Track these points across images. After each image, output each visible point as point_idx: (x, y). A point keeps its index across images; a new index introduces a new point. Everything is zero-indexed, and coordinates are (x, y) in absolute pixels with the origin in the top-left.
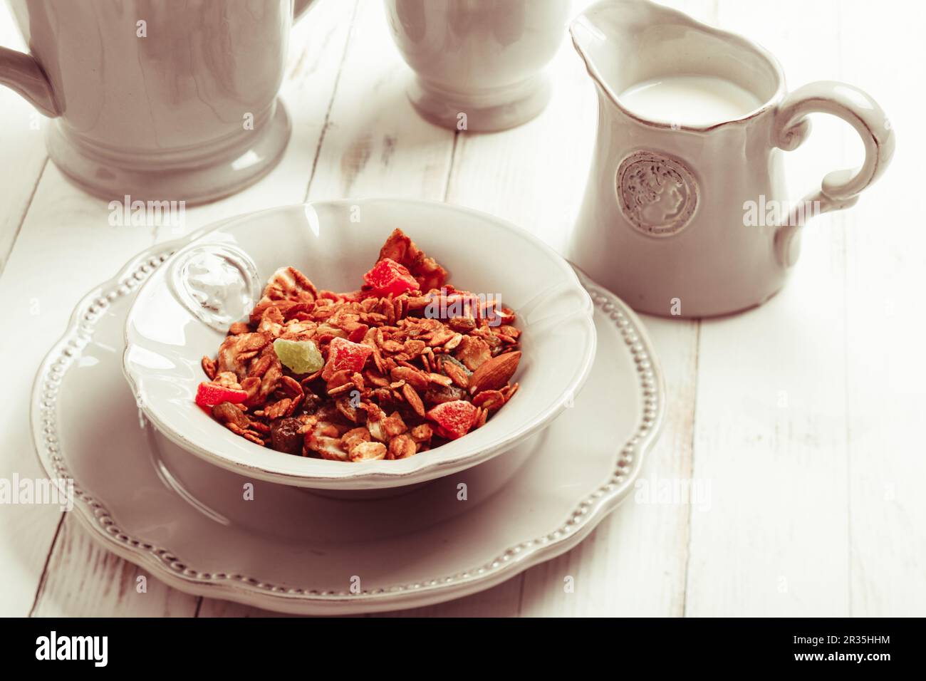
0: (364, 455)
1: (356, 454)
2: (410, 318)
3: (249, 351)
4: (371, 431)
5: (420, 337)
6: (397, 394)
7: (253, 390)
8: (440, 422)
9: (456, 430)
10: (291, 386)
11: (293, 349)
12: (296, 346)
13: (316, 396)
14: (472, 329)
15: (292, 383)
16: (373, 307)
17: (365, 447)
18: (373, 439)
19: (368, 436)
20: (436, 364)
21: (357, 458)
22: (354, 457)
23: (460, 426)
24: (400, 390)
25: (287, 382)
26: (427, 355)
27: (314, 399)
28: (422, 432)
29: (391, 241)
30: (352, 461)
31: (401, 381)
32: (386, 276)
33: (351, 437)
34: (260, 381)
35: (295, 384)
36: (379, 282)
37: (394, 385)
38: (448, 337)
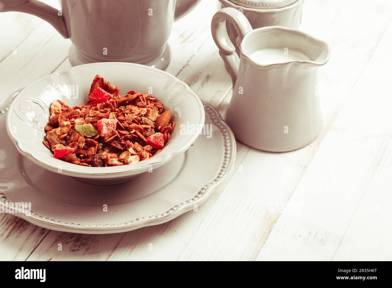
0: (132, 161)
1: (129, 161)
2: (121, 107)
3: (64, 134)
4: (130, 151)
5: (130, 112)
6: (134, 135)
7: (76, 147)
8: (154, 142)
9: (160, 144)
10: (91, 142)
11: (86, 127)
12: (87, 126)
13: (101, 144)
14: (146, 106)
15: (91, 141)
16: (102, 106)
17: (131, 158)
18: (132, 155)
19: (130, 154)
20: (142, 121)
21: (130, 163)
22: (129, 163)
23: (161, 142)
24: (135, 133)
25: (88, 141)
26: (136, 119)
27: (101, 145)
28: (148, 148)
29: (95, 80)
30: (128, 164)
31: (133, 130)
32: (101, 94)
33: (123, 156)
34: (77, 143)
35: (92, 141)
36: (98, 98)
37: (132, 132)
38: (140, 110)
